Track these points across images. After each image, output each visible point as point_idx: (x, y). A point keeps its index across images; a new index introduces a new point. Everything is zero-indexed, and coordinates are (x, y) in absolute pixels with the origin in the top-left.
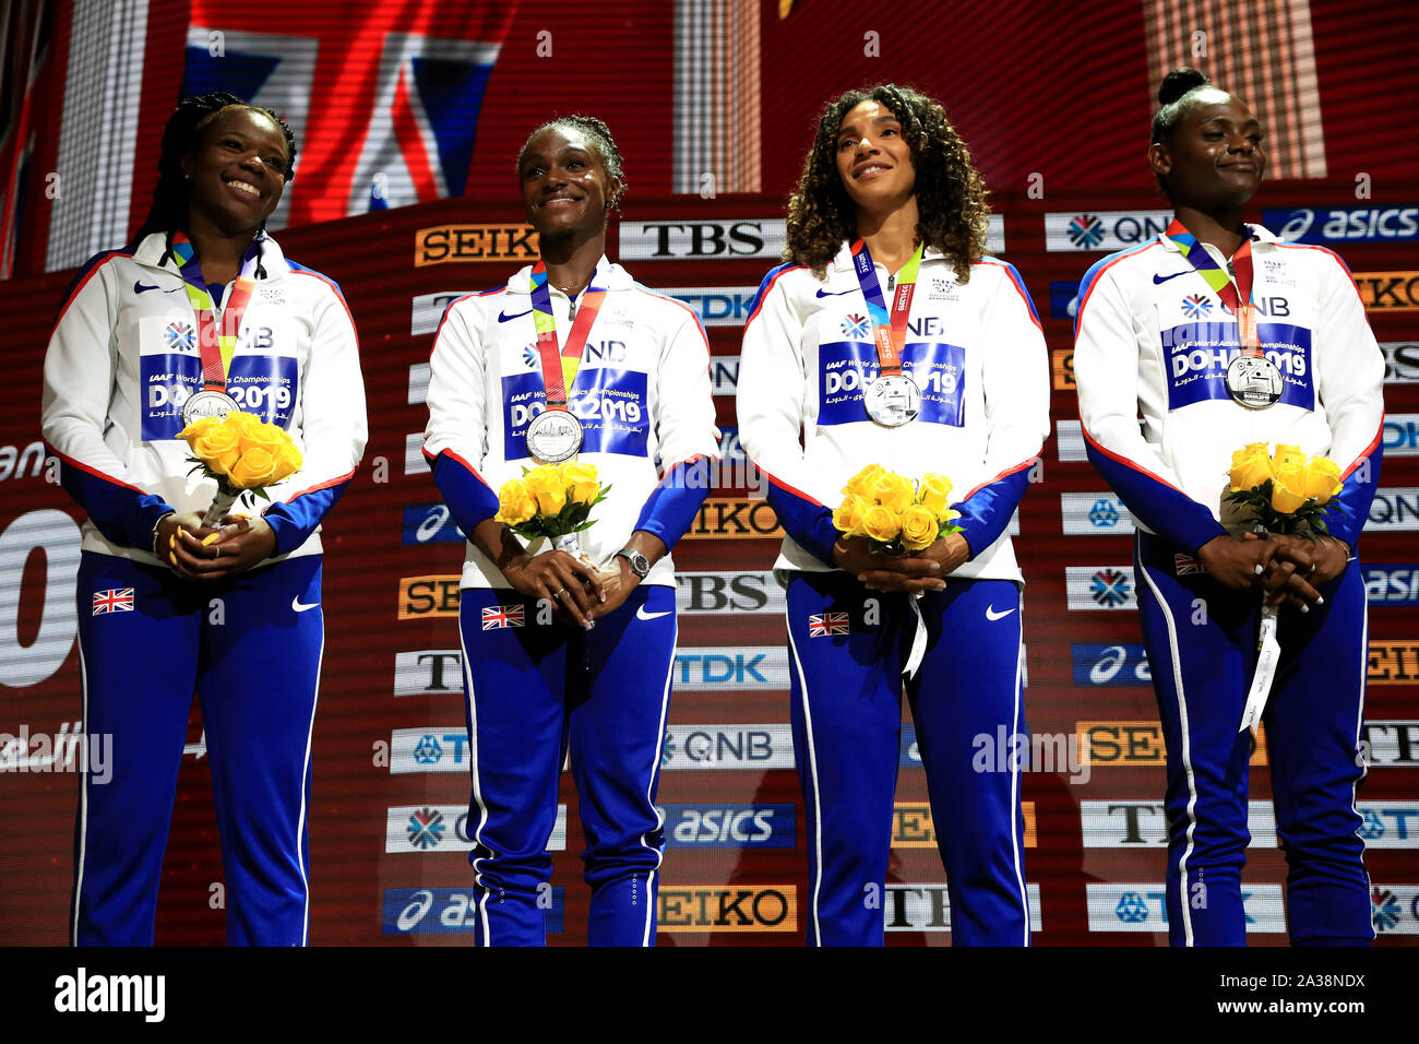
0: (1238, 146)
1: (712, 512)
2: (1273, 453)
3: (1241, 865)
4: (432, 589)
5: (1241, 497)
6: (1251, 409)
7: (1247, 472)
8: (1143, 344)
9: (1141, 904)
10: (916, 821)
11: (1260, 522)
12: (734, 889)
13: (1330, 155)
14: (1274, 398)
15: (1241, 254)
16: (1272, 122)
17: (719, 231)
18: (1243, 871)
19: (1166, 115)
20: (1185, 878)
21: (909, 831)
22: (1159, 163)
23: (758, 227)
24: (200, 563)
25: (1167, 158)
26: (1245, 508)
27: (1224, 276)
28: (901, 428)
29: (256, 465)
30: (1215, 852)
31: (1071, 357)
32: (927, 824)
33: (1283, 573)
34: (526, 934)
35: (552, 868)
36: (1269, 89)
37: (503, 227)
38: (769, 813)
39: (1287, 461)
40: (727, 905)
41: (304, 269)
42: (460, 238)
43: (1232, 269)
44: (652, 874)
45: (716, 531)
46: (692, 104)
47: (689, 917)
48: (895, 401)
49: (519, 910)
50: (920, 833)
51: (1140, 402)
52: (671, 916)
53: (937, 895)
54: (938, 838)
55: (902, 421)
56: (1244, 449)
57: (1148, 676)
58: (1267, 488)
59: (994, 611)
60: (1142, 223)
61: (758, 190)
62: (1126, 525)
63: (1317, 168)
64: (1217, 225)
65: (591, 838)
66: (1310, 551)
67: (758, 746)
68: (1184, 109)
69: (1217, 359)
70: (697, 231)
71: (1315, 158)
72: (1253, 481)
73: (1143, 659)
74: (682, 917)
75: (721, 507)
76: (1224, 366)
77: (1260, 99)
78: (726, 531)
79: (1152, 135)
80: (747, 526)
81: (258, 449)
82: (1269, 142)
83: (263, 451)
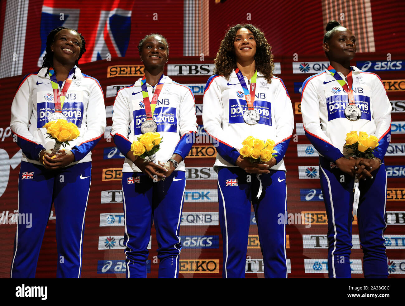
0: (349, 44)
1: (194, 150)
2: (358, 134)
3: (350, 254)
4: (112, 172)
5: (349, 147)
6: (352, 121)
7: (351, 139)
8: (321, 102)
9: (320, 265)
10: (254, 241)
11: (355, 154)
12: (201, 261)
13: (376, 46)
14: (359, 118)
15: (349, 75)
16: (359, 36)
17: (197, 67)
18: (350, 255)
19: (328, 34)
20: (333, 257)
21: (252, 244)
22: (326, 48)
23: (208, 66)
24: (51, 164)
25: (328, 47)
26: (350, 150)
27: (344, 82)
28: (254, 125)
29: (64, 135)
30: (342, 250)
31: (300, 104)
32: (258, 242)
33: (361, 169)
34: (140, 274)
35: (148, 254)
36: (358, 26)
37: (133, 66)
38: (211, 238)
39: (363, 136)
40: (199, 265)
41: (88, 76)
42: (120, 69)
43: (347, 79)
44: (177, 256)
45: (196, 155)
46: (189, 30)
47: (187, 269)
48: (253, 117)
49: (138, 266)
50: (255, 244)
51: (320, 119)
52: (182, 268)
53: (260, 262)
54: (261, 246)
55: (255, 123)
56: (350, 132)
57: (323, 198)
58: (357, 144)
59: (280, 179)
60: (321, 65)
61: (208, 55)
62: (316, 154)
63: (373, 50)
64: (342, 67)
65: (160, 245)
66: (369, 162)
67: (208, 218)
68: (333, 33)
69: (342, 106)
70: (190, 67)
71: (372, 47)
72: (353, 142)
73: (321, 193)
74: (185, 269)
75: (197, 148)
76: (344, 108)
77: (356, 29)
78: (199, 155)
79: (324, 40)
80: (205, 154)
81: (65, 130)
82: (358, 42)
83: (66, 131)
